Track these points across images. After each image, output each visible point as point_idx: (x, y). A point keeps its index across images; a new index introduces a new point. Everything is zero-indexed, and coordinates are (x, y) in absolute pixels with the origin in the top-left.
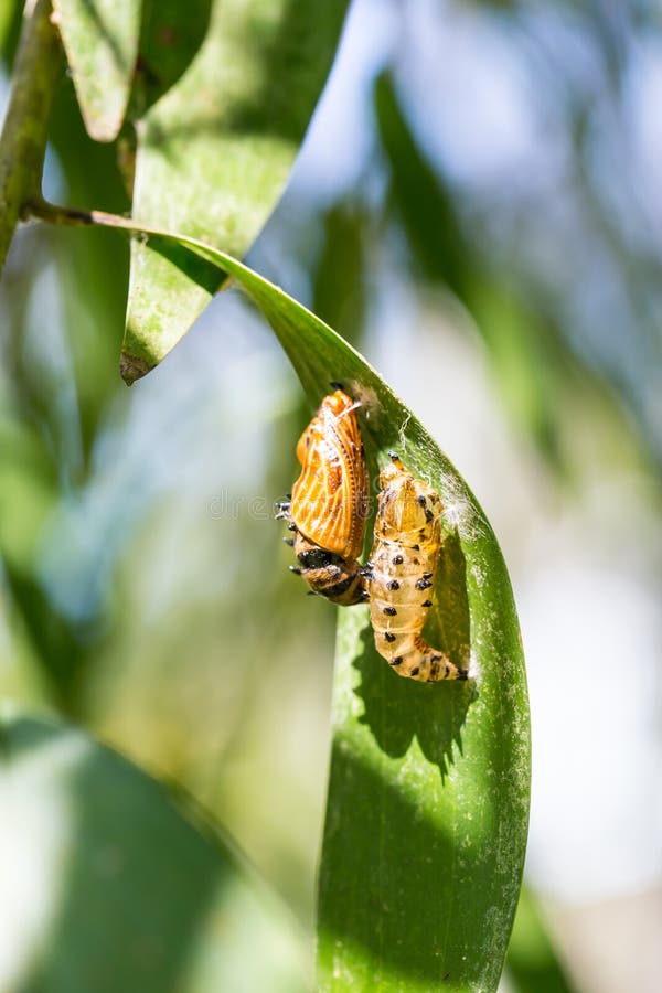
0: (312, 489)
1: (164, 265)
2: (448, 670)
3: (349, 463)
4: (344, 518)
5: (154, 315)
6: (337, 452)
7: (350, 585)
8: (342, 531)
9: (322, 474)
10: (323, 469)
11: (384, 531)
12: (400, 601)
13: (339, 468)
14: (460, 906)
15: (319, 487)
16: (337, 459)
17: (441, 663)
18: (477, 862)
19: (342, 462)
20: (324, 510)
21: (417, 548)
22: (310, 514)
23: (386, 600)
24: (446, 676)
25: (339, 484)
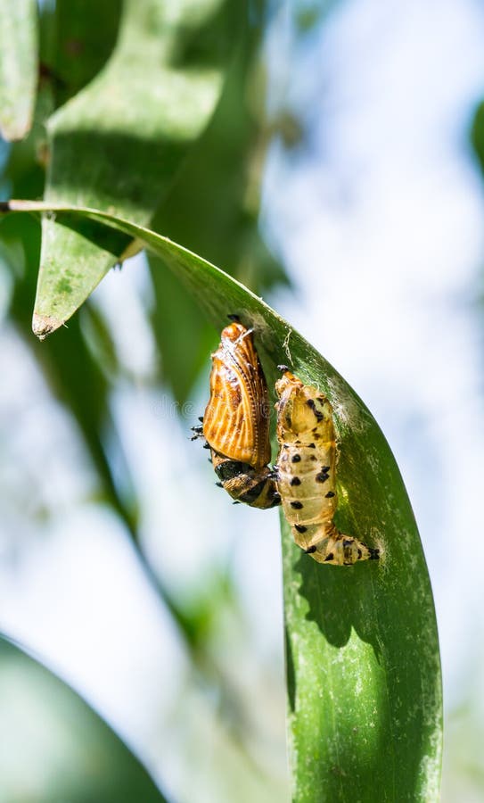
0: (218, 409)
1: (72, 237)
2: (360, 552)
3: (247, 381)
4: (247, 430)
5: (63, 279)
6: (235, 373)
7: (262, 488)
8: (246, 441)
9: (225, 395)
10: (225, 390)
11: (283, 436)
12: (304, 495)
13: (238, 387)
14: (401, 761)
15: (223, 406)
16: (236, 379)
17: (352, 547)
18: (409, 719)
19: (240, 382)
20: (229, 426)
21: (312, 446)
22: (218, 432)
23: (293, 496)
24: (359, 558)
25: (240, 401)
